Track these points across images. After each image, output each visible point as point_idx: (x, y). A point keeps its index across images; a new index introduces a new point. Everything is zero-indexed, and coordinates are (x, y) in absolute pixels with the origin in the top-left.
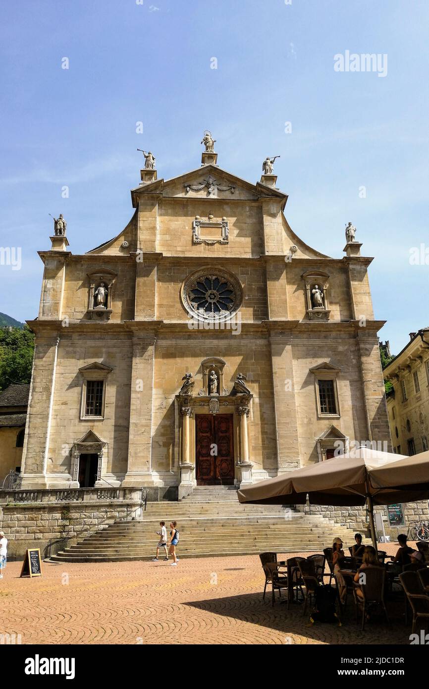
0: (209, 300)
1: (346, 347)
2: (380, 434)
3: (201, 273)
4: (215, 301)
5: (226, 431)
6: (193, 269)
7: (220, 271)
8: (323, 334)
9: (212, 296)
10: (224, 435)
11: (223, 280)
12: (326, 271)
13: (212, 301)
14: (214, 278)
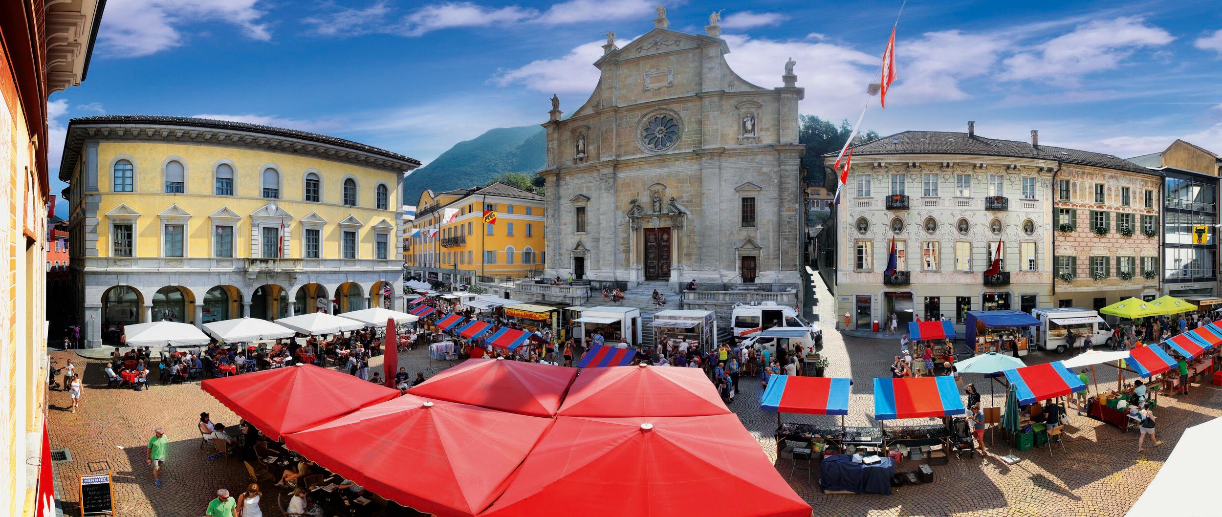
0: (658, 136)
1: (770, 168)
2: (788, 245)
3: (652, 114)
4: (662, 135)
5: (667, 241)
6: (644, 112)
7: (666, 110)
8: (750, 158)
9: (661, 132)
10: (665, 244)
11: (669, 117)
12: (760, 100)
13: (660, 136)
14: (662, 116)
